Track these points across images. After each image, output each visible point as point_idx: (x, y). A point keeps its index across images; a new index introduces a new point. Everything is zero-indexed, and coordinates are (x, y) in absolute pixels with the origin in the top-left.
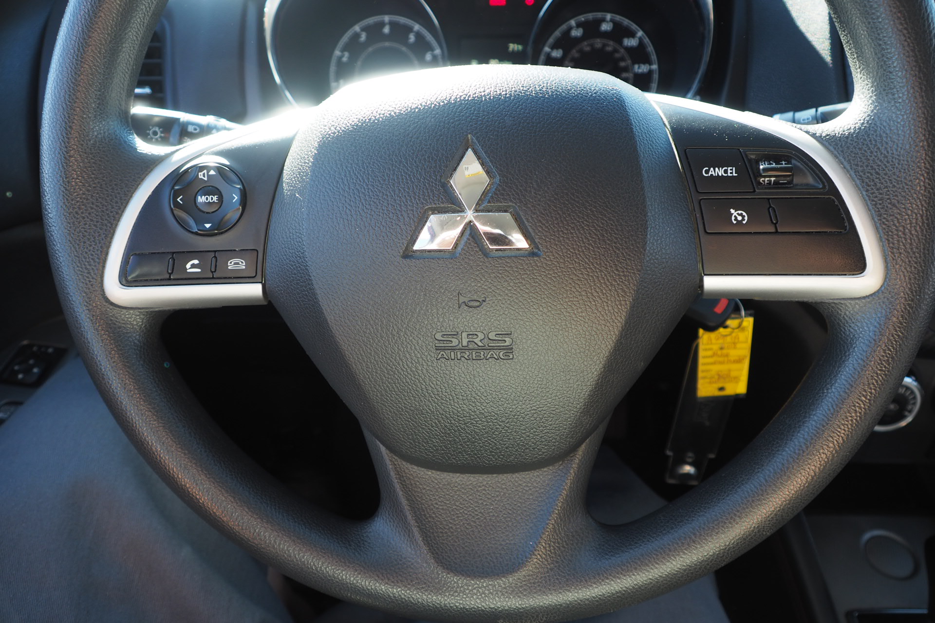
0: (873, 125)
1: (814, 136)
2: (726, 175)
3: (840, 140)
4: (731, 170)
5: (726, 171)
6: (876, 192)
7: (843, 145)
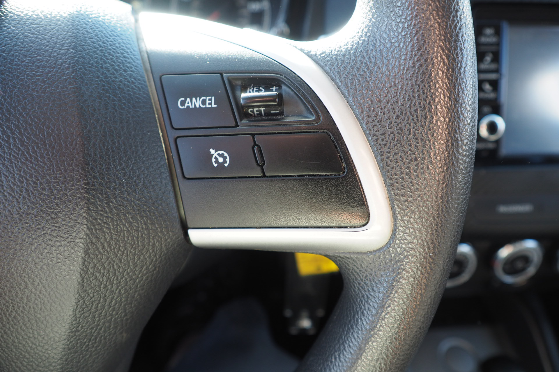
0: (372, 38)
1: (308, 54)
2: (204, 106)
3: (336, 59)
4: (209, 100)
5: (204, 102)
6: (378, 124)
7: (340, 64)
